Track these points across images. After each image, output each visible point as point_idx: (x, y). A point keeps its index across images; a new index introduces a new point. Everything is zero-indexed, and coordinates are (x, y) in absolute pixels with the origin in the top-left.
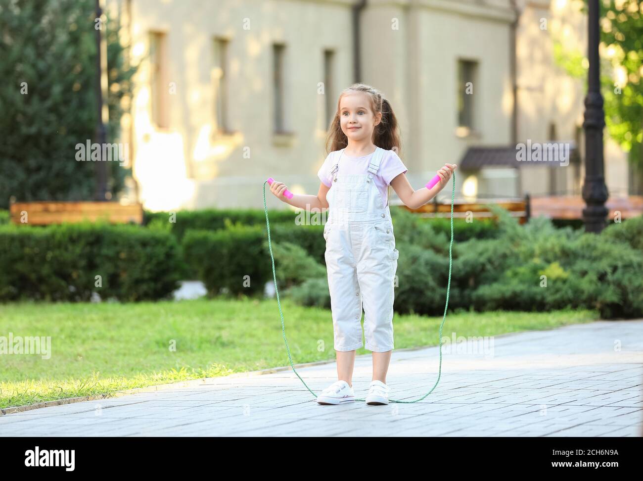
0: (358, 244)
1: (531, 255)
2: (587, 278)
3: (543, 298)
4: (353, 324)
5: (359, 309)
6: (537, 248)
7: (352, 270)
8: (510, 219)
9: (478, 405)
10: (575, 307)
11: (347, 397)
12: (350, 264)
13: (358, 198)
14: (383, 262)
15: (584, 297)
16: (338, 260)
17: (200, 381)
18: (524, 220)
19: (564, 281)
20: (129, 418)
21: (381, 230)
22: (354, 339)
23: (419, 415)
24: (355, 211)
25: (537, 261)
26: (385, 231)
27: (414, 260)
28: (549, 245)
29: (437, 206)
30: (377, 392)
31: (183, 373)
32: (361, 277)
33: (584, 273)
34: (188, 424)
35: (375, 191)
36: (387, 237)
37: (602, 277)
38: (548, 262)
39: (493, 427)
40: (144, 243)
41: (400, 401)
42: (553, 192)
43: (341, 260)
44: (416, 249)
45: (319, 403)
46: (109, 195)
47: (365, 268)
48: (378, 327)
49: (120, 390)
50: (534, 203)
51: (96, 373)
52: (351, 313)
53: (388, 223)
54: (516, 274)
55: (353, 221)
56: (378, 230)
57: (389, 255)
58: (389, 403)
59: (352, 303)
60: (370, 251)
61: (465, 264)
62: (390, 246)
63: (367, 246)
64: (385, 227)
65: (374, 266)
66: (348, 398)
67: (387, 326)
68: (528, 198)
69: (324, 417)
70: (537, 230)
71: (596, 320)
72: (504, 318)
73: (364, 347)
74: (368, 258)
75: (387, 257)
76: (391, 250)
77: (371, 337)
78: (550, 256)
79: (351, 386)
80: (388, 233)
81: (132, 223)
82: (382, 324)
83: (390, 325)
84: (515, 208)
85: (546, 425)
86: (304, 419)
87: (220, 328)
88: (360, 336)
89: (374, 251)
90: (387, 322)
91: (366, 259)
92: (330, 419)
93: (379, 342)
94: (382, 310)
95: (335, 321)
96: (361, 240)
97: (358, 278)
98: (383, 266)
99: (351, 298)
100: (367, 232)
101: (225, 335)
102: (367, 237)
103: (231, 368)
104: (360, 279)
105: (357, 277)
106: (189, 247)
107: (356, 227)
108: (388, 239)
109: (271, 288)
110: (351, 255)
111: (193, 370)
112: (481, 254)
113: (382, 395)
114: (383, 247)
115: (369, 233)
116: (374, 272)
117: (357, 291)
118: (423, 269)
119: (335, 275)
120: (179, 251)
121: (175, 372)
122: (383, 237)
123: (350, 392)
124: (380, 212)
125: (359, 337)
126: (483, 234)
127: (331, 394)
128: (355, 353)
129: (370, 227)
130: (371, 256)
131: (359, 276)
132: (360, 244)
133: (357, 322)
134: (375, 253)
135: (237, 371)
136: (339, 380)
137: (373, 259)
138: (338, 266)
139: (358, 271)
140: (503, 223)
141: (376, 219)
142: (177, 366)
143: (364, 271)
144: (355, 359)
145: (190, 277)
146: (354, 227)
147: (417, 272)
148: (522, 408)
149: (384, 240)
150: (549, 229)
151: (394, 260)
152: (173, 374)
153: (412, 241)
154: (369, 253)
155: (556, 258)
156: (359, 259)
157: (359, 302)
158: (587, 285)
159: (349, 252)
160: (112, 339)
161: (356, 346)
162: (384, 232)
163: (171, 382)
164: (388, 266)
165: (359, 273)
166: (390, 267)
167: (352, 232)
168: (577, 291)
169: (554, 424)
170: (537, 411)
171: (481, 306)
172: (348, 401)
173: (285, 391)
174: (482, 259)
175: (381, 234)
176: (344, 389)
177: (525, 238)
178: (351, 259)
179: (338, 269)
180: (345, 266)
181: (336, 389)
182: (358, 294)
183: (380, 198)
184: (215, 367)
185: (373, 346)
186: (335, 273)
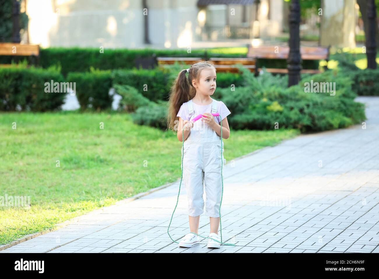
1: (262, 96)
2: (293, 112)
3: (270, 122)
10: (287, 127)
11: (196, 242)
15: (292, 121)
19: (281, 113)
25: (265, 100)
28: (271, 91)
33: (292, 109)
37: (301, 111)
38: (271, 100)
45: (180, 246)
54: (254, 108)
55: (206, 142)
56: (219, 147)
63: (214, 157)
71: (298, 135)
74: (213, 164)
78: (273, 97)
84: (249, 63)
89: (217, 160)
91: (212, 164)
96: (210, 153)
100: (214, 148)
102: (213, 152)
104: (207, 176)
107: (208, 146)
110: (202, 163)
112: (236, 97)
123: (198, 239)
127: (187, 241)
130: (215, 162)
132: (209, 156)
137: (217, 164)
140: (246, 77)
143: (210, 171)
146: (206, 146)
154: (214, 160)
155: (276, 99)
156: (206, 164)
158: (294, 115)
159: (201, 161)
167: (204, 149)
168: (288, 118)
172: (196, 244)
174: (237, 100)
178: (202, 165)
181: (190, 238)
182: (203, 184)
185: (212, 214)
186: (193, 173)
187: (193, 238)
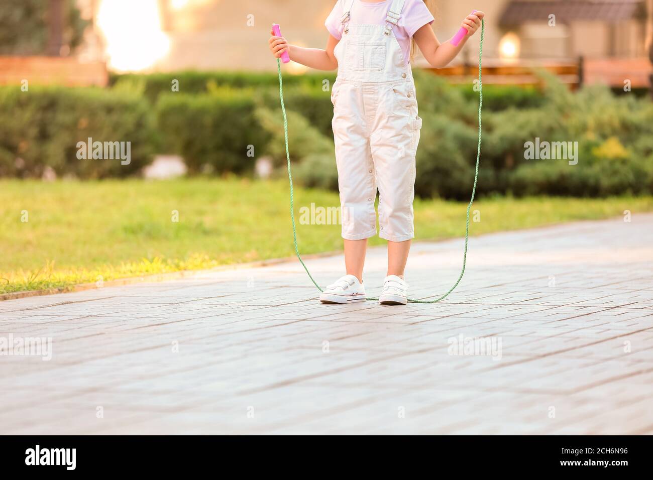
0: (373, 110)
1: (584, 129)
4: (366, 207)
5: (372, 189)
6: (591, 121)
7: (364, 141)
8: (558, 86)
9: (516, 307)
11: (357, 294)
12: (362, 134)
13: (373, 54)
14: (403, 133)
16: (348, 128)
17: (177, 274)
18: (576, 87)
19: (624, 162)
20: (91, 316)
21: (400, 93)
22: (365, 224)
23: (444, 317)
24: (369, 69)
25: (591, 136)
26: (406, 95)
27: (440, 133)
28: (605, 117)
29: (468, 69)
30: (394, 288)
31: (157, 264)
32: (377, 151)
33: (648, 152)
34: (163, 324)
35: (394, 45)
36: (408, 101)
38: (604, 137)
39: (534, 332)
40: (109, 109)
41: (420, 301)
42: (612, 52)
43: (351, 129)
44: (442, 120)
45: (323, 301)
46: (65, 49)
47: (380, 139)
48: (395, 211)
49: (80, 283)
50: (589, 67)
51: (51, 261)
52: (363, 193)
53: (410, 84)
55: (366, 81)
56: (397, 94)
57: (409, 123)
58: (408, 302)
59: (364, 182)
60: (387, 118)
61: (502, 139)
62: (411, 113)
63: (383, 113)
64: (405, 90)
65: (392, 137)
66: (358, 296)
67: (406, 210)
68: (581, 60)
69: (329, 318)
70: (591, 98)
72: (549, 206)
73: (378, 234)
74: (384, 127)
75: (407, 127)
76: (412, 118)
77: (386, 223)
78: (608, 130)
79: (361, 282)
80: (409, 96)
81: (93, 86)
82: (400, 208)
83: (409, 209)
84: (564, 71)
85: (598, 331)
86: (304, 320)
87: (201, 213)
88: (374, 221)
89: (391, 119)
90: (406, 205)
91: (381, 128)
92: (336, 321)
93: (396, 229)
94: (401, 191)
95: (342, 203)
96: (377, 105)
97: (372, 152)
98: (403, 137)
99: (363, 175)
100: (384, 95)
101: (208, 222)
102: (384, 101)
103: (216, 259)
104: (375, 152)
105: (370, 151)
106: (165, 115)
107: (371, 88)
108: (408, 104)
109: (263, 167)
110: (364, 123)
111: (169, 261)
112: (522, 127)
113: (399, 292)
114: (402, 114)
115: (385, 97)
116: (392, 144)
117: (370, 167)
118: (451, 145)
119: (344, 147)
120: (152, 120)
121: (147, 263)
122: (402, 101)
123: (361, 288)
124: (400, 71)
125: (372, 223)
126: (524, 103)
127: (337, 291)
128: (368, 242)
129: (387, 90)
130: (388, 124)
131: (373, 149)
132: (374, 109)
133: (371, 204)
134: (393, 120)
135: (222, 263)
136: (347, 274)
137: (391, 128)
138: (347, 136)
139: (372, 143)
140: (550, 90)
141: (394, 79)
142: (150, 256)
143: (379, 143)
144: (367, 250)
145: (165, 150)
146: (368, 89)
147: (443, 149)
148: (570, 311)
149: (404, 106)
150: (607, 99)
151: (416, 130)
152: (145, 265)
153: (437, 110)
154: (385, 120)
155: (614, 133)
156: (373, 128)
157: (373, 181)
159: (362, 120)
160: (70, 225)
161: (368, 234)
162: (404, 96)
163: (142, 274)
164: (407, 137)
165: (374, 145)
166: (411, 139)
167: (365, 96)
168: (640, 174)
169: (609, 330)
170: (587, 315)
171: (520, 191)
172: (357, 299)
173: (281, 287)
175: (401, 97)
176: (353, 285)
177: (576, 107)
178: (362, 127)
179: (346, 139)
180: (356, 137)
181: (343, 284)
182: (371, 171)
183: (401, 54)
184: (196, 258)
185: (389, 234)
186: (344, 144)
187: (351, 285)
